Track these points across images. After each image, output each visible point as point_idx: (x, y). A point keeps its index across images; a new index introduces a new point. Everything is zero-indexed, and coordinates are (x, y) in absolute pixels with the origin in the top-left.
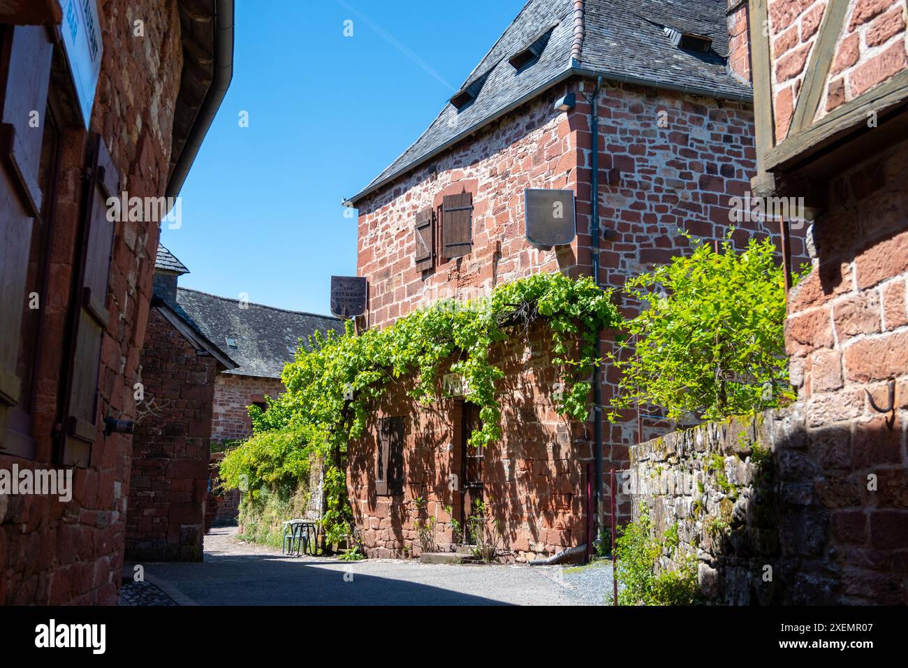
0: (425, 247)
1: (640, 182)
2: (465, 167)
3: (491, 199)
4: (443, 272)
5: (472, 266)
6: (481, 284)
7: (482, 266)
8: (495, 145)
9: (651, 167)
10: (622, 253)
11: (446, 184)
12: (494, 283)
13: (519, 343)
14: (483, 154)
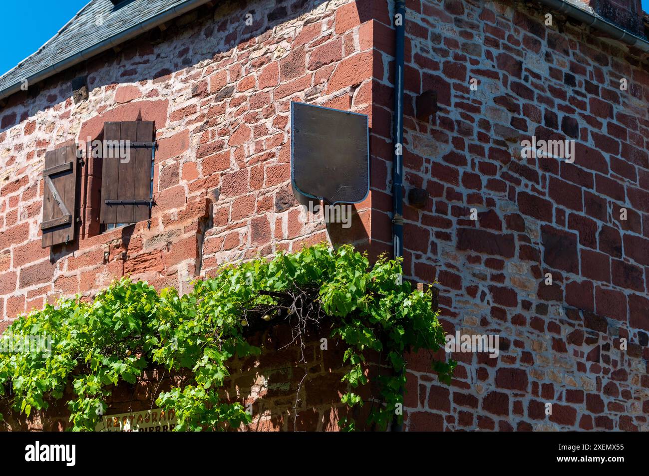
0: (62, 206)
1: (458, 122)
2: (143, 80)
3: (195, 132)
4: (93, 248)
5: (153, 239)
6: (172, 269)
7: (174, 239)
8: (204, 44)
9: (474, 101)
10: (433, 229)
11: (105, 107)
12: (198, 267)
13: (244, 369)
14: (180, 61)
